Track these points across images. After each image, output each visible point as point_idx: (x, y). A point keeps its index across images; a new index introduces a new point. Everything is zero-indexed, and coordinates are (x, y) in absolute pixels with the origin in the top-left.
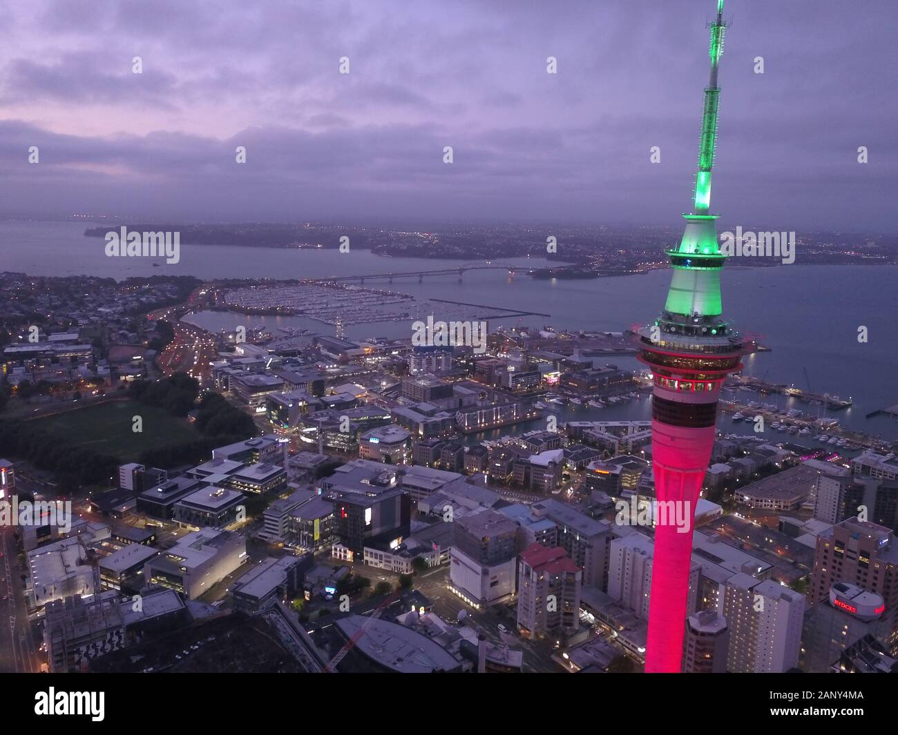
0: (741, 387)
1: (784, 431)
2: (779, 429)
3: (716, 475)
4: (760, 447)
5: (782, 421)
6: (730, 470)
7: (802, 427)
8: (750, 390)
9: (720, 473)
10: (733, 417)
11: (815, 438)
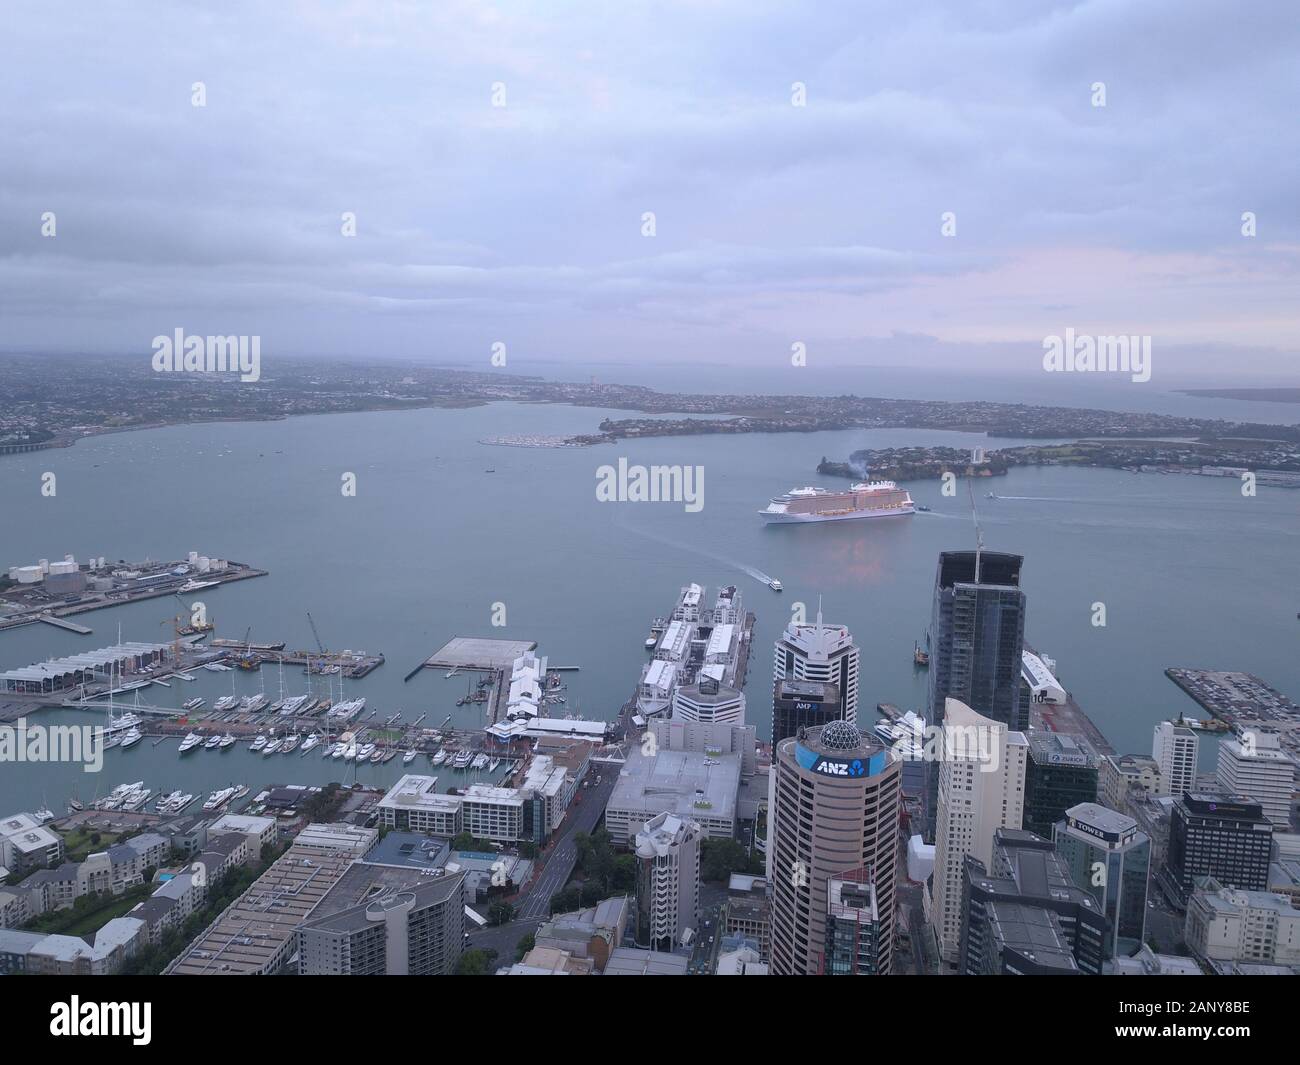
0: (206, 666)
1: (275, 753)
2: (266, 751)
3: (103, 961)
4: (217, 827)
5: (272, 730)
6: (141, 929)
7: (305, 736)
8: (224, 668)
9: (112, 954)
10: (182, 748)
11: (326, 753)
